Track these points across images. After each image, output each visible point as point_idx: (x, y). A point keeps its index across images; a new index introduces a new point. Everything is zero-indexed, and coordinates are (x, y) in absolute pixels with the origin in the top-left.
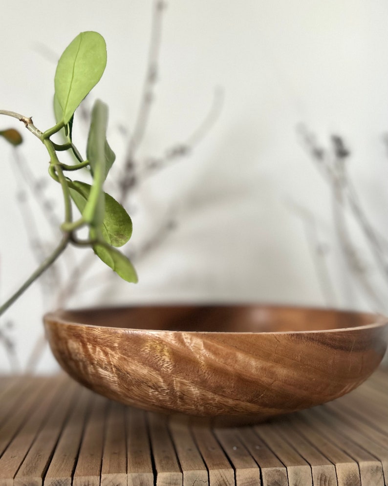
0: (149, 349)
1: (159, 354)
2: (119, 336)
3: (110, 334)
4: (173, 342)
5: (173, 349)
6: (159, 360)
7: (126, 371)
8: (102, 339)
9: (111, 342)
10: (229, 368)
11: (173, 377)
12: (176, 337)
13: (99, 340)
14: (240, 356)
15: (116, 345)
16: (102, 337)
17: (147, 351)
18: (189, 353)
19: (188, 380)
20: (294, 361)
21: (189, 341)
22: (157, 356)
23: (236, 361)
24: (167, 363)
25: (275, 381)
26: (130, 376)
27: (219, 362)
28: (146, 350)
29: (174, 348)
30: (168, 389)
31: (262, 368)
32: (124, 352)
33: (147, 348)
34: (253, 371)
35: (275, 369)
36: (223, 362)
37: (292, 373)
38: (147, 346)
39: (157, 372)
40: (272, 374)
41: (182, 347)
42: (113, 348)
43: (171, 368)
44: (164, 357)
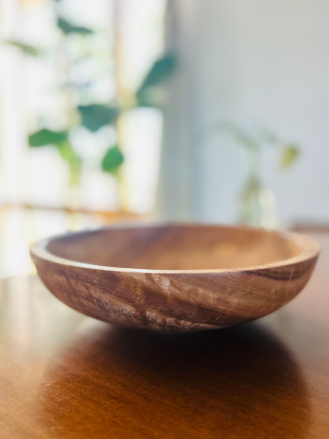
0: (124, 286)
1: (133, 290)
2: (98, 275)
3: (91, 273)
4: (145, 280)
5: (144, 286)
6: (132, 295)
7: (105, 302)
8: (83, 276)
9: (91, 279)
10: (192, 301)
11: (145, 307)
12: (147, 277)
13: (80, 277)
14: (201, 291)
15: (95, 281)
16: (83, 274)
17: (123, 287)
18: (158, 290)
19: (157, 310)
20: (244, 292)
21: (158, 280)
22: (131, 291)
23: (197, 295)
24: (139, 297)
25: (228, 308)
26: (108, 305)
27: (183, 296)
28: (121, 287)
29: (146, 285)
30: (140, 316)
31: (218, 299)
32: (103, 287)
33: (122, 285)
34: (211, 302)
35: (229, 299)
36: (187, 295)
37: (242, 301)
38: (123, 283)
39: (131, 303)
40: (227, 303)
41: (152, 284)
42: (93, 284)
43: (143, 301)
44: (136, 292)
